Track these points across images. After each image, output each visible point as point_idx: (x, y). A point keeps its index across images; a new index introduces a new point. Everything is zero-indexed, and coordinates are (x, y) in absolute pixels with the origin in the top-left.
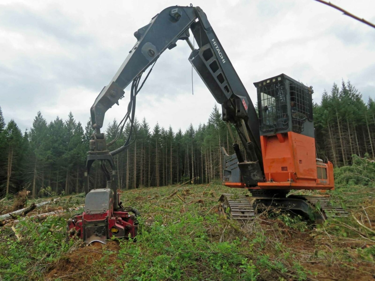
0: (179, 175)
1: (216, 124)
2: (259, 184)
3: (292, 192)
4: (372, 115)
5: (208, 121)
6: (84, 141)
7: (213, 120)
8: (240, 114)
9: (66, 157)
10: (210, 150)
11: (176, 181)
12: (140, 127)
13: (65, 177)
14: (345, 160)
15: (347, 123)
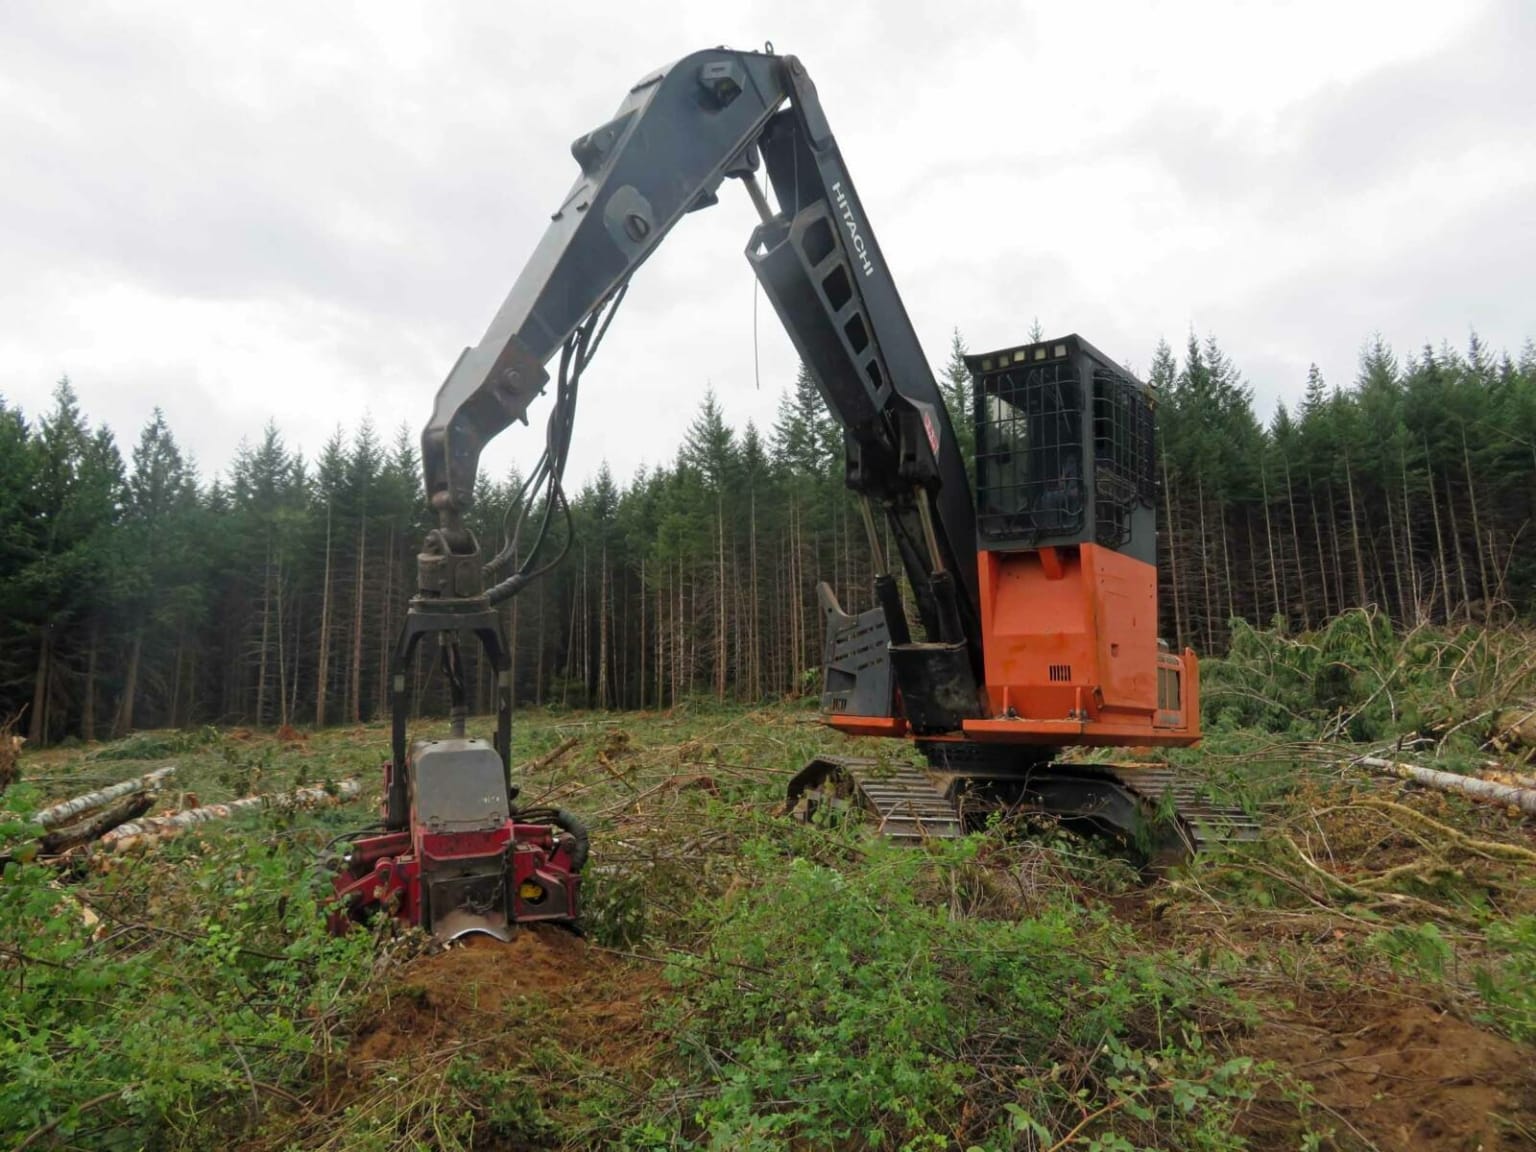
0: (545, 670)
1: (708, 469)
2: (969, 725)
3: (1071, 756)
4: (1282, 470)
5: (675, 456)
6: (125, 510)
7: (696, 453)
8: (911, 467)
9: (39, 578)
10: (681, 576)
11: (531, 696)
12: (383, 464)
13: (35, 668)
14: (1183, 631)
15: (1197, 494)
